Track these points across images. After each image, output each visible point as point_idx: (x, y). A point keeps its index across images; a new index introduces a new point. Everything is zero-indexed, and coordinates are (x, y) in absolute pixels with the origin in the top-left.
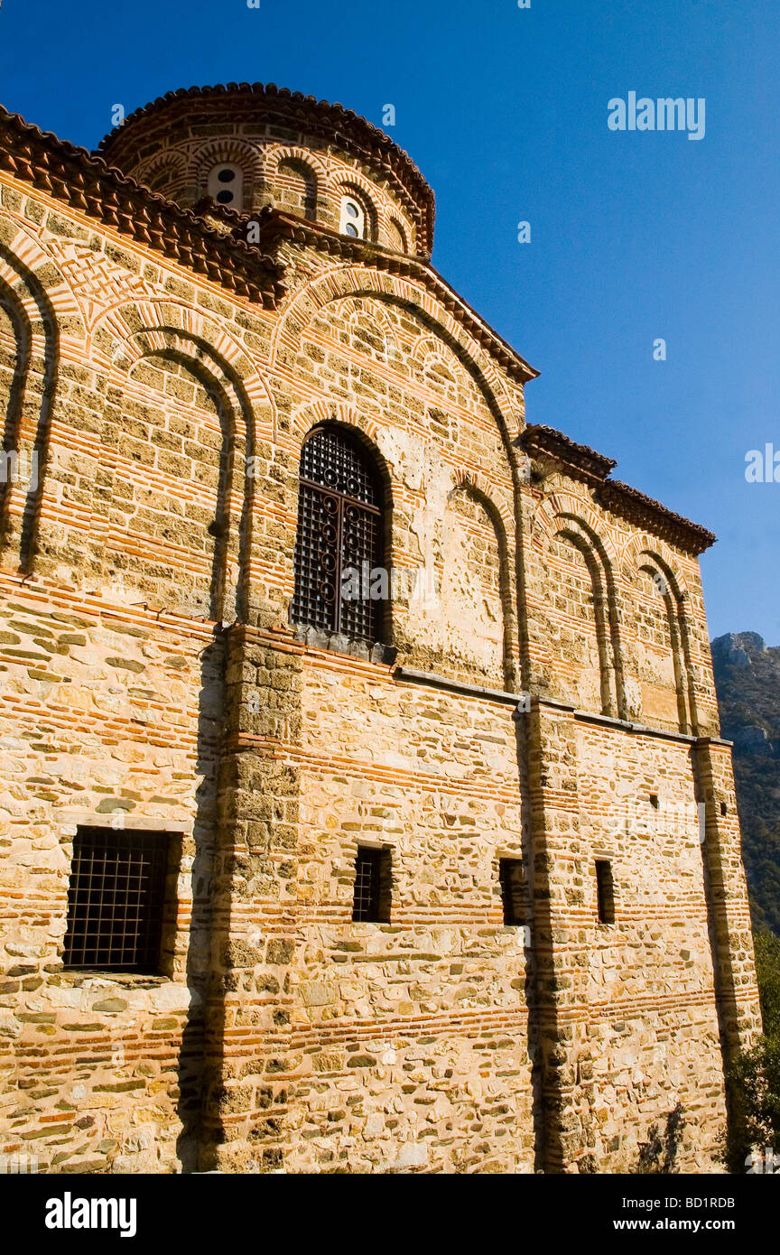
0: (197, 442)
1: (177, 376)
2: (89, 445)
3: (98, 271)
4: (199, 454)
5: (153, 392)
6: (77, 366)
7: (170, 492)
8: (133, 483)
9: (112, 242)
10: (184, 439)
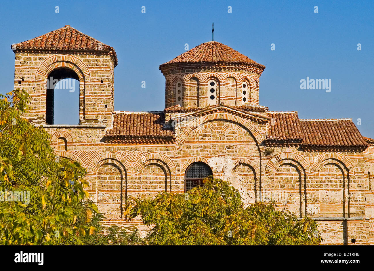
0: (159, 180)
1: (153, 168)
2: (134, 192)
3: (132, 155)
4: (160, 183)
5: (148, 173)
6: (130, 177)
7: (154, 193)
8: (146, 194)
9: (135, 147)
10: (156, 181)
